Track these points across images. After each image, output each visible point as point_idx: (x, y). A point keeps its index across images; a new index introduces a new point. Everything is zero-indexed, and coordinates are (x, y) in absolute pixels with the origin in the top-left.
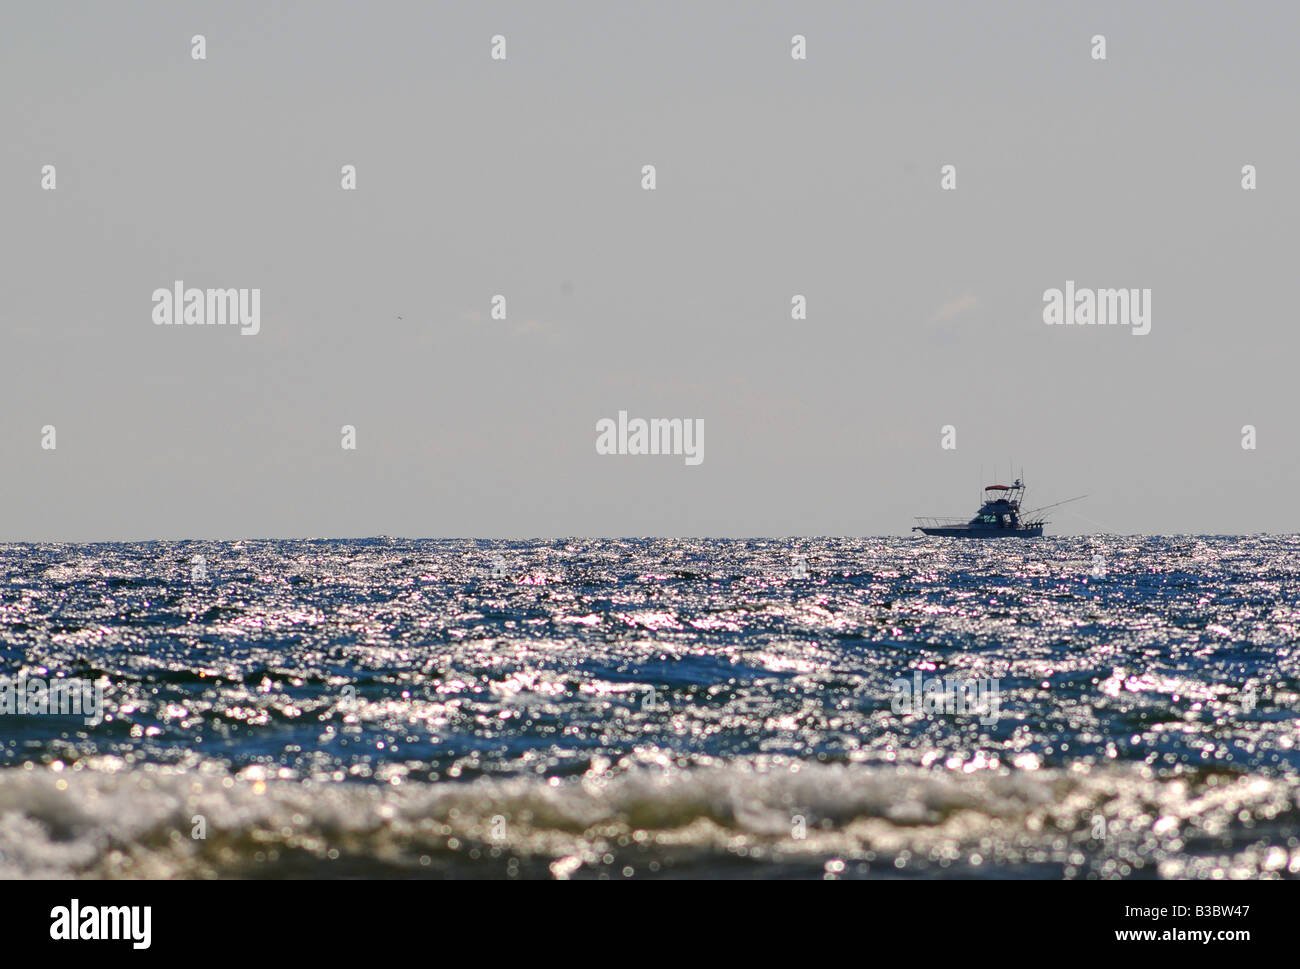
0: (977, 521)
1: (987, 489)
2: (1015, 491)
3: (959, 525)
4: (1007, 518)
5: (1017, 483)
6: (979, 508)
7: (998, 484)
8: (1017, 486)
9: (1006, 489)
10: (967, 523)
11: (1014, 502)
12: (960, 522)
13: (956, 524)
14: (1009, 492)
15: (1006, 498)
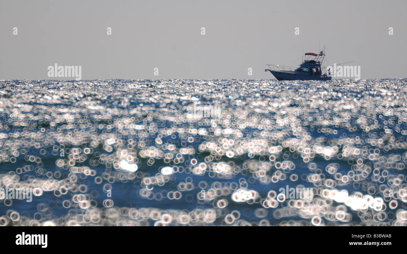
0: (299, 70)
1: (306, 54)
2: (320, 56)
3: (290, 71)
4: (315, 70)
5: (321, 53)
6: (301, 63)
7: (311, 52)
8: (321, 54)
9: (316, 55)
10: (294, 71)
11: (319, 62)
12: (290, 70)
13: (289, 70)
14: (317, 57)
15: (315, 60)
